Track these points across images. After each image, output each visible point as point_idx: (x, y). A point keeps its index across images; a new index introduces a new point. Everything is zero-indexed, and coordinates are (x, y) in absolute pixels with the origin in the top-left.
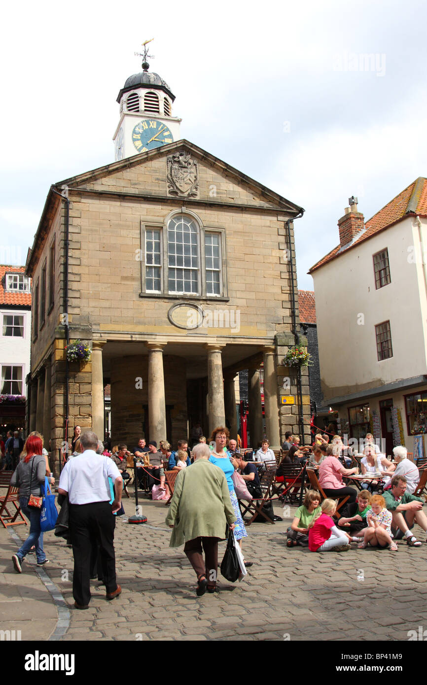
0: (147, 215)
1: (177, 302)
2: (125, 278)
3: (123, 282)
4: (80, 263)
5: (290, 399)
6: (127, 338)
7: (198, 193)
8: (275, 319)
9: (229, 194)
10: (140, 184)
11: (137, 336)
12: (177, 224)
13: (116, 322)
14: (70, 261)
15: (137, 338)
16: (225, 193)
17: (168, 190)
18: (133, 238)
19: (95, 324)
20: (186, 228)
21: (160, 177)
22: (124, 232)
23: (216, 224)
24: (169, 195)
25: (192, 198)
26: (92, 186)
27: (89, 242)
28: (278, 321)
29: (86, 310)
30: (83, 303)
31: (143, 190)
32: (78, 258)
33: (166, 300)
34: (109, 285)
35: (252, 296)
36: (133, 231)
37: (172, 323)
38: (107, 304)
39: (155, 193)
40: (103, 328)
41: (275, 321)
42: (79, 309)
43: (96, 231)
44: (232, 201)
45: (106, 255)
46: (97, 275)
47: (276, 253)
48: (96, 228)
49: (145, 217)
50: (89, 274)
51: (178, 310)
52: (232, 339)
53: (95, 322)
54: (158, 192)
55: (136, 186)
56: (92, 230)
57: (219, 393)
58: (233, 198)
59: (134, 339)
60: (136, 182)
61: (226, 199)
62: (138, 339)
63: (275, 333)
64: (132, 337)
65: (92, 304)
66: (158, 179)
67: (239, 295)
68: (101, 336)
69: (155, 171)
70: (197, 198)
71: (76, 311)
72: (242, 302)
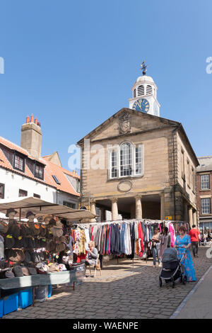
1: (122, 180)
2: (102, 175)
4: (87, 172)
6: (102, 199)
9: (145, 126)
13: (99, 193)
15: (106, 198)
17: (119, 132)
21: (116, 128)
24: (119, 135)
25: (129, 133)
29: (88, 190)
30: (87, 187)
33: (117, 181)
35: (155, 171)
37: (119, 190)
38: (95, 186)
39: (113, 136)
40: (96, 195)
41: (165, 181)
42: (86, 190)
44: (146, 129)
50: (89, 176)
51: (122, 184)
52: (145, 193)
53: (92, 194)
55: (106, 135)
61: (143, 129)
63: (165, 187)
65: (91, 187)
68: (93, 199)
70: (131, 132)
72: (150, 176)
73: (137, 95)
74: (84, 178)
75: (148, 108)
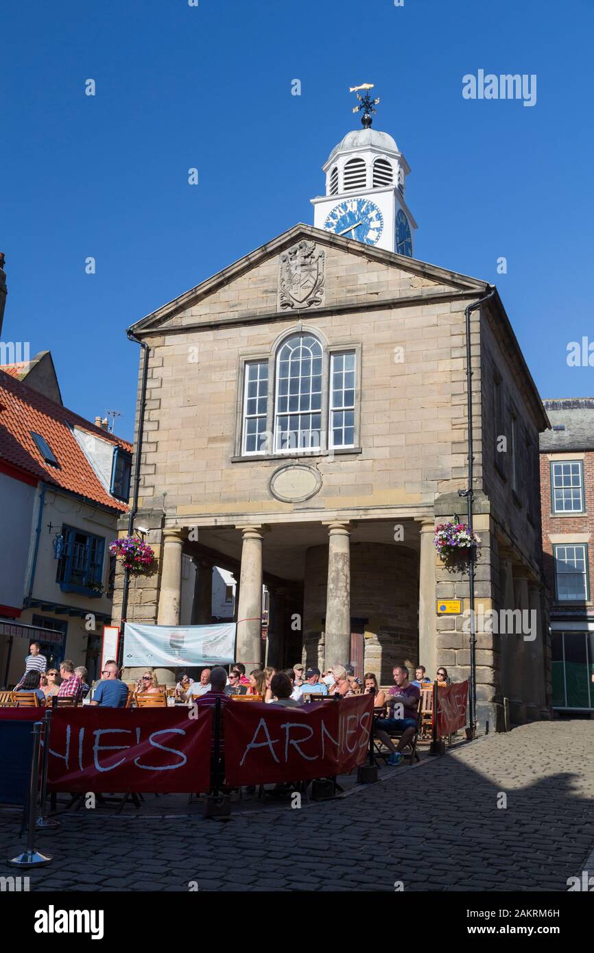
0: (247, 346)
1: (283, 463)
2: (212, 440)
3: (210, 446)
4: (158, 428)
5: (453, 605)
6: (210, 522)
7: (323, 298)
8: (438, 473)
9: (371, 289)
10: (240, 304)
11: (223, 519)
12: (293, 350)
13: (197, 502)
14: (147, 426)
15: (222, 521)
16: (364, 289)
17: (279, 303)
18: (227, 382)
19: (171, 507)
20: (306, 353)
21: (271, 288)
22: (215, 376)
23: (348, 339)
24: (280, 310)
25: (313, 306)
26: (179, 320)
27: (171, 397)
28: (442, 475)
29: (160, 490)
30: (158, 480)
31: (245, 312)
32: (156, 421)
33: (267, 463)
34: (192, 452)
35: (400, 440)
36: (228, 372)
37: (274, 495)
38: (187, 478)
39: (260, 312)
40: (181, 510)
41: (436, 477)
42: (152, 489)
43: (181, 380)
44: (375, 298)
45: (191, 412)
46: (177, 440)
47: (446, 365)
48: (181, 377)
49: (245, 349)
50: (167, 441)
51: (283, 475)
52: (361, 512)
53: (171, 505)
54: (264, 310)
55: (235, 309)
56: (175, 380)
57: (336, 596)
58: (377, 294)
59: (219, 524)
60: (236, 302)
61: (364, 297)
62: (224, 524)
63: (437, 495)
64: (216, 521)
65: (169, 480)
66: (266, 291)
67: (377, 441)
68: (177, 523)
69: (263, 281)
70: (322, 305)
71: (149, 491)
72: (383, 453)
73: (341, 186)
74: (145, 448)
75: (379, 230)
